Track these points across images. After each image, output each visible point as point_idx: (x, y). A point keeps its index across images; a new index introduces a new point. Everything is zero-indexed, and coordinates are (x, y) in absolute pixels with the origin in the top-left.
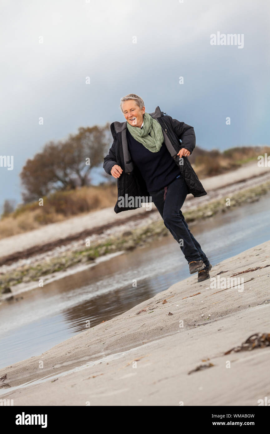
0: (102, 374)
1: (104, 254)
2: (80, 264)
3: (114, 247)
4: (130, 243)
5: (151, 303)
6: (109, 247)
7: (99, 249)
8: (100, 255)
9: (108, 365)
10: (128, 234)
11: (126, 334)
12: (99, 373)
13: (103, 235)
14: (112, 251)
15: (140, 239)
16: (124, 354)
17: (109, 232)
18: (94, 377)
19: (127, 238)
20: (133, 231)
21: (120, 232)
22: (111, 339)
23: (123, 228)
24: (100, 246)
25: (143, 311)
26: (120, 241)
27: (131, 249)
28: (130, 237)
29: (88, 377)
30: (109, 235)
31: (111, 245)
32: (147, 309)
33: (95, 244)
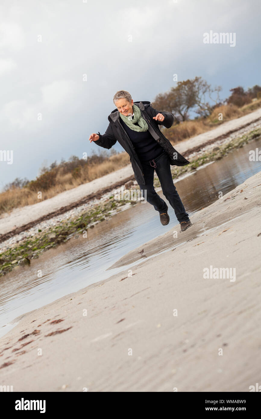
0: (203, 242)
1: (202, 164)
2: (187, 172)
3: (208, 159)
4: (219, 155)
5: (233, 193)
6: (205, 160)
7: (198, 161)
8: (199, 166)
9: (207, 236)
10: (217, 149)
11: (218, 215)
12: (201, 242)
13: (200, 152)
14: (207, 162)
15: (225, 152)
16: (217, 227)
17: (204, 149)
18: (198, 245)
19: (216, 152)
20: (220, 147)
21: (212, 148)
22: (209, 219)
23: (213, 146)
24: (199, 159)
25: (228, 198)
26: (212, 154)
27: (219, 159)
28: (218, 151)
29: (194, 245)
30: (204, 151)
31: (206, 158)
32: (231, 197)
33: (196, 159)
